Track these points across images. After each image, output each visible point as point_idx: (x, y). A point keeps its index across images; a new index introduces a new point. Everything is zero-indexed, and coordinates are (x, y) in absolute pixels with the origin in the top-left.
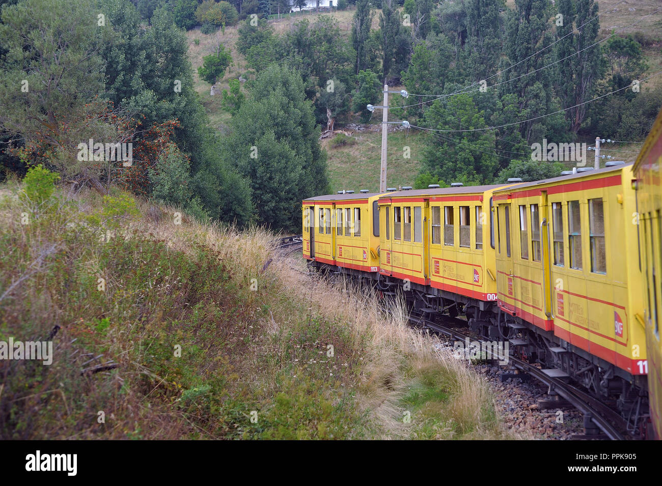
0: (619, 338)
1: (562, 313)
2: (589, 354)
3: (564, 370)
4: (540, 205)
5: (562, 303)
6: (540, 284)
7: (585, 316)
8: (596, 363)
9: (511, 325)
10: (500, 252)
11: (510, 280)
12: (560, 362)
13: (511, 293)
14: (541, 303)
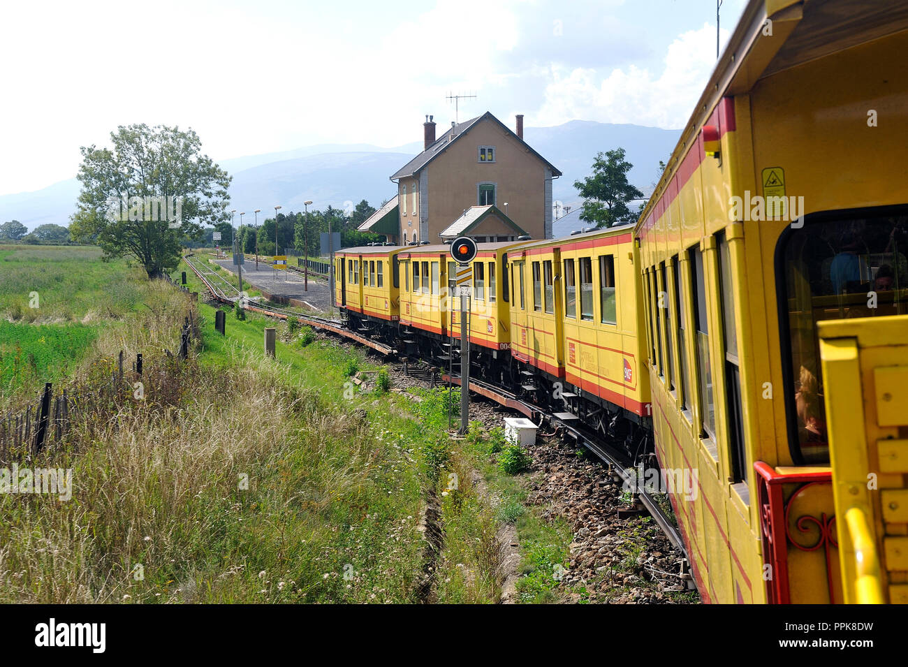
0: (627, 383)
1: (574, 361)
2: (599, 398)
3: (574, 413)
4: (552, 262)
5: (574, 352)
6: (552, 334)
7: (596, 363)
8: (605, 406)
9: (525, 373)
10: (513, 305)
11: (524, 331)
12: (570, 406)
13: (524, 343)
14: (554, 352)
